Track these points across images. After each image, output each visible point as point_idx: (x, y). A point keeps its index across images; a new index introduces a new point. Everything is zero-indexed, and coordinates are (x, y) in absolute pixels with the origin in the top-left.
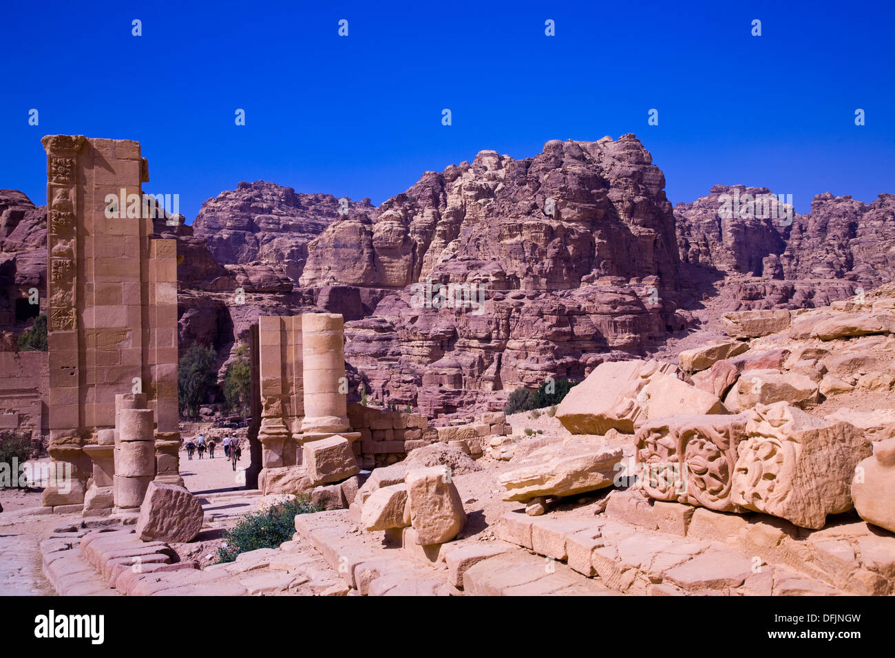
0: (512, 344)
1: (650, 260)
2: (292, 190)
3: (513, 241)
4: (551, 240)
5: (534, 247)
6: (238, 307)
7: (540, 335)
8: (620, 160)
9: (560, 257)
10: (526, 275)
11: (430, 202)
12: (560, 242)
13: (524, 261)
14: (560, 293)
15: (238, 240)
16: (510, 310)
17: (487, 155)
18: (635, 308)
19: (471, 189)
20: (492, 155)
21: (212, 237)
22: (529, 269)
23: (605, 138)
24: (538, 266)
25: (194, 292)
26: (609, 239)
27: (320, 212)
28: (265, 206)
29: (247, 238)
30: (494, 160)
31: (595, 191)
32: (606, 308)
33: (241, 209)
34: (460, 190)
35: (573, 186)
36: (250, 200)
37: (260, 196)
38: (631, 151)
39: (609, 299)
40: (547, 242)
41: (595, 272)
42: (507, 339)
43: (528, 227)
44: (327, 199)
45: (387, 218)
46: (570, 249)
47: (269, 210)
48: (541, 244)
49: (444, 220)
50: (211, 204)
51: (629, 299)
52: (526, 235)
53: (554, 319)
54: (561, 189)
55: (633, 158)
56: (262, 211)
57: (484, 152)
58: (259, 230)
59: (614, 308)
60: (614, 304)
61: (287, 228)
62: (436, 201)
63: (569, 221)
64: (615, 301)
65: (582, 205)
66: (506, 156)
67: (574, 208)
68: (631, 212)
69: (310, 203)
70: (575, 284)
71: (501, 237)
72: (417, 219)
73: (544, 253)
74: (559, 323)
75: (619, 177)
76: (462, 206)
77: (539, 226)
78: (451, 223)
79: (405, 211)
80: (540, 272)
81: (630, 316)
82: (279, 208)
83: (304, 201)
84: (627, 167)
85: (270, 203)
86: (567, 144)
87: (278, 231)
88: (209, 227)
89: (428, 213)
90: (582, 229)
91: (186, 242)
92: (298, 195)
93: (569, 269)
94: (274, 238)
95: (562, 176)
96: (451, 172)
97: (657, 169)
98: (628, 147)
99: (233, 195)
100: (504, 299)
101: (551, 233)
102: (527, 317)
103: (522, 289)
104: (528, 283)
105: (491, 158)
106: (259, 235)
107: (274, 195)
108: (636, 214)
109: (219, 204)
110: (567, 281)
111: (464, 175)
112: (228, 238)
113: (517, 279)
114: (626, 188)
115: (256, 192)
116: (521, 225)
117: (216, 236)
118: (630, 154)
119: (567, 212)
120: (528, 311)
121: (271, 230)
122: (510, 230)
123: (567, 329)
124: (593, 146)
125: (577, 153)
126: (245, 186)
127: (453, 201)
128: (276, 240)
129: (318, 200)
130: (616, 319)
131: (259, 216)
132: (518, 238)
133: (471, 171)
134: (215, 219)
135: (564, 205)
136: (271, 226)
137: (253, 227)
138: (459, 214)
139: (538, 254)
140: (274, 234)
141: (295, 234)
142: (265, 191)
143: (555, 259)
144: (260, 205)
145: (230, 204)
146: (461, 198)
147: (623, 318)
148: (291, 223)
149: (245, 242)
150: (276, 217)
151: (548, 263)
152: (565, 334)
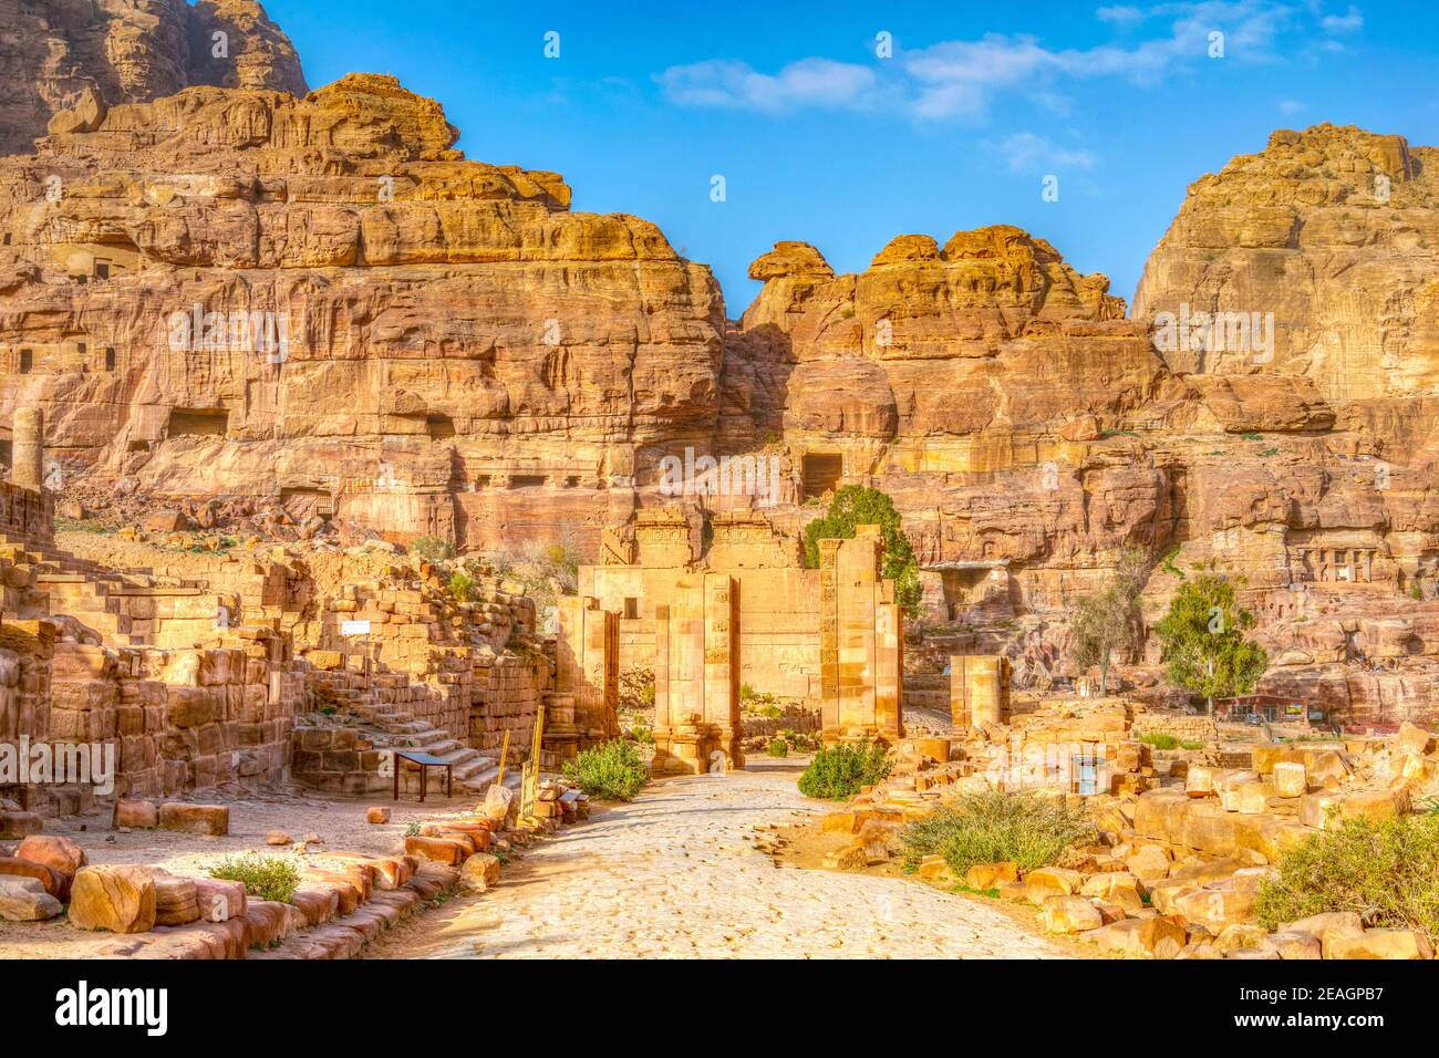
15: (1267, 272)
33: (1274, 196)
47: (1343, 197)
56: (1326, 197)
61: (1385, 238)
82: (1370, 187)
112: (1243, 268)
131: (1317, 211)
149: (1285, 275)
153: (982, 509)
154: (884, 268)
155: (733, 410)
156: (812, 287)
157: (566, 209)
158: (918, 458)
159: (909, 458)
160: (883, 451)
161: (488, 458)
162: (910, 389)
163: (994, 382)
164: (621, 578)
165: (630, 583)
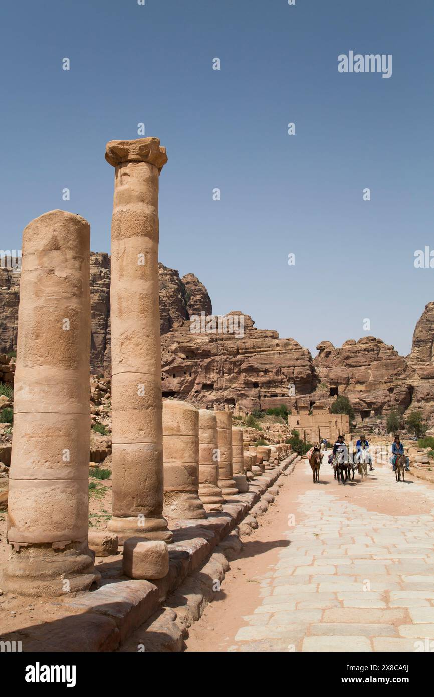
153: (368, 398)
154: (345, 347)
155: (314, 378)
156: (330, 351)
157: (278, 338)
158: (354, 388)
159: (352, 388)
160: (346, 387)
161: (265, 392)
162: (352, 373)
163: (369, 371)
164: (296, 417)
165: (298, 418)
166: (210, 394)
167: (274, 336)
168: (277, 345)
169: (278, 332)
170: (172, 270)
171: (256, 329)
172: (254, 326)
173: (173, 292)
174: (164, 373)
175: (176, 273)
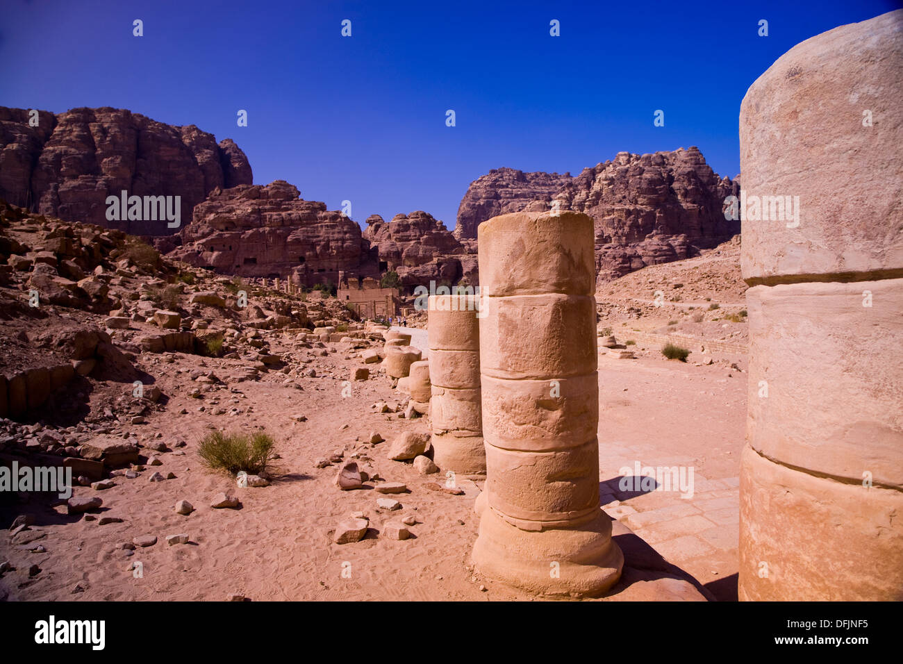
0: (602, 272)
1: (695, 222)
2: (521, 172)
3: (609, 218)
4: (629, 216)
5: (620, 221)
6: (465, 261)
7: (613, 268)
8: (686, 163)
9: (634, 225)
10: (615, 235)
11: (585, 186)
12: (635, 217)
13: (614, 228)
14: (632, 244)
15: (489, 205)
16: (601, 256)
17: (622, 155)
18: (667, 253)
19: (606, 180)
20: (625, 155)
21: (474, 205)
22: (617, 233)
23: (680, 149)
24: (621, 231)
25: (446, 256)
26: (665, 214)
27: (538, 184)
28: (504, 183)
29: (494, 203)
30: (625, 158)
31: (658, 187)
32: (651, 253)
33: (491, 186)
34: (600, 181)
35: (644, 186)
36: (496, 180)
37: (502, 177)
38: (692, 157)
39: (654, 248)
40: (626, 218)
41: (654, 231)
42: (600, 270)
43: (617, 210)
44: (543, 175)
45: (559, 198)
46: (640, 220)
47: (507, 186)
48: (623, 219)
49: (590, 199)
50: (475, 184)
51: (665, 248)
52: (615, 215)
53: (620, 260)
54: (637, 188)
55: (693, 161)
56: (503, 186)
57: (620, 153)
58: (501, 198)
59: (656, 253)
60: (655, 251)
61: (517, 196)
62: (589, 186)
63: (642, 205)
64: (656, 250)
65: (649, 196)
66: (634, 155)
67: (645, 198)
68: (685, 195)
69: (532, 178)
70: (642, 239)
71: (603, 216)
72: (577, 197)
73: (625, 224)
74: (623, 262)
75: (679, 175)
76: (601, 190)
77: (623, 210)
78: (594, 200)
79: (570, 193)
80: (622, 234)
81: (664, 257)
82: (513, 184)
83: (528, 178)
84: (688, 168)
85: (507, 181)
86: (654, 155)
87: (512, 198)
88: (473, 198)
89: (584, 193)
90: (649, 209)
91: (443, 234)
92: (525, 174)
93: (639, 232)
94: (509, 202)
95: (639, 180)
96: (599, 168)
97: (708, 167)
98: (691, 155)
99: (486, 178)
100: (600, 249)
101: (629, 213)
102: (608, 259)
103: (613, 243)
104: (615, 240)
105: (624, 157)
106: (501, 201)
107: (510, 175)
108: (688, 196)
109: (478, 184)
110: (637, 238)
111: (607, 168)
112: (484, 205)
113: (610, 238)
114: (683, 181)
115: (499, 175)
116: (613, 209)
117: (477, 204)
118: (692, 159)
119: (640, 200)
120: (608, 256)
121: (508, 198)
122: (608, 212)
123: (628, 265)
124: (671, 155)
125: (659, 161)
126: (493, 172)
127: (596, 187)
128: (510, 204)
129: (537, 176)
130: (656, 259)
131: (501, 190)
132: (612, 216)
133: (611, 165)
134: (476, 193)
135: (639, 196)
136: (508, 196)
137: (497, 197)
138: (598, 195)
139: (621, 224)
140: (509, 200)
141: (522, 199)
142: (505, 173)
143: (630, 227)
144: (501, 183)
145: (485, 184)
146: (600, 185)
147: (660, 258)
148: (519, 193)
149: (493, 206)
150: (510, 190)
151: (626, 229)
152: (626, 267)
153: (417, 273)
156: (380, 225)
157: (326, 210)
158: (404, 262)
162: (401, 247)
163: (419, 245)
164: (346, 291)
165: (348, 293)
166: (253, 269)
167: (323, 207)
168: (325, 218)
169: (326, 204)
170: (207, 134)
171: (302, 200)
172: (300, 197)
173: (209, 157)
174: (201, 246)
175: (211, 137)
